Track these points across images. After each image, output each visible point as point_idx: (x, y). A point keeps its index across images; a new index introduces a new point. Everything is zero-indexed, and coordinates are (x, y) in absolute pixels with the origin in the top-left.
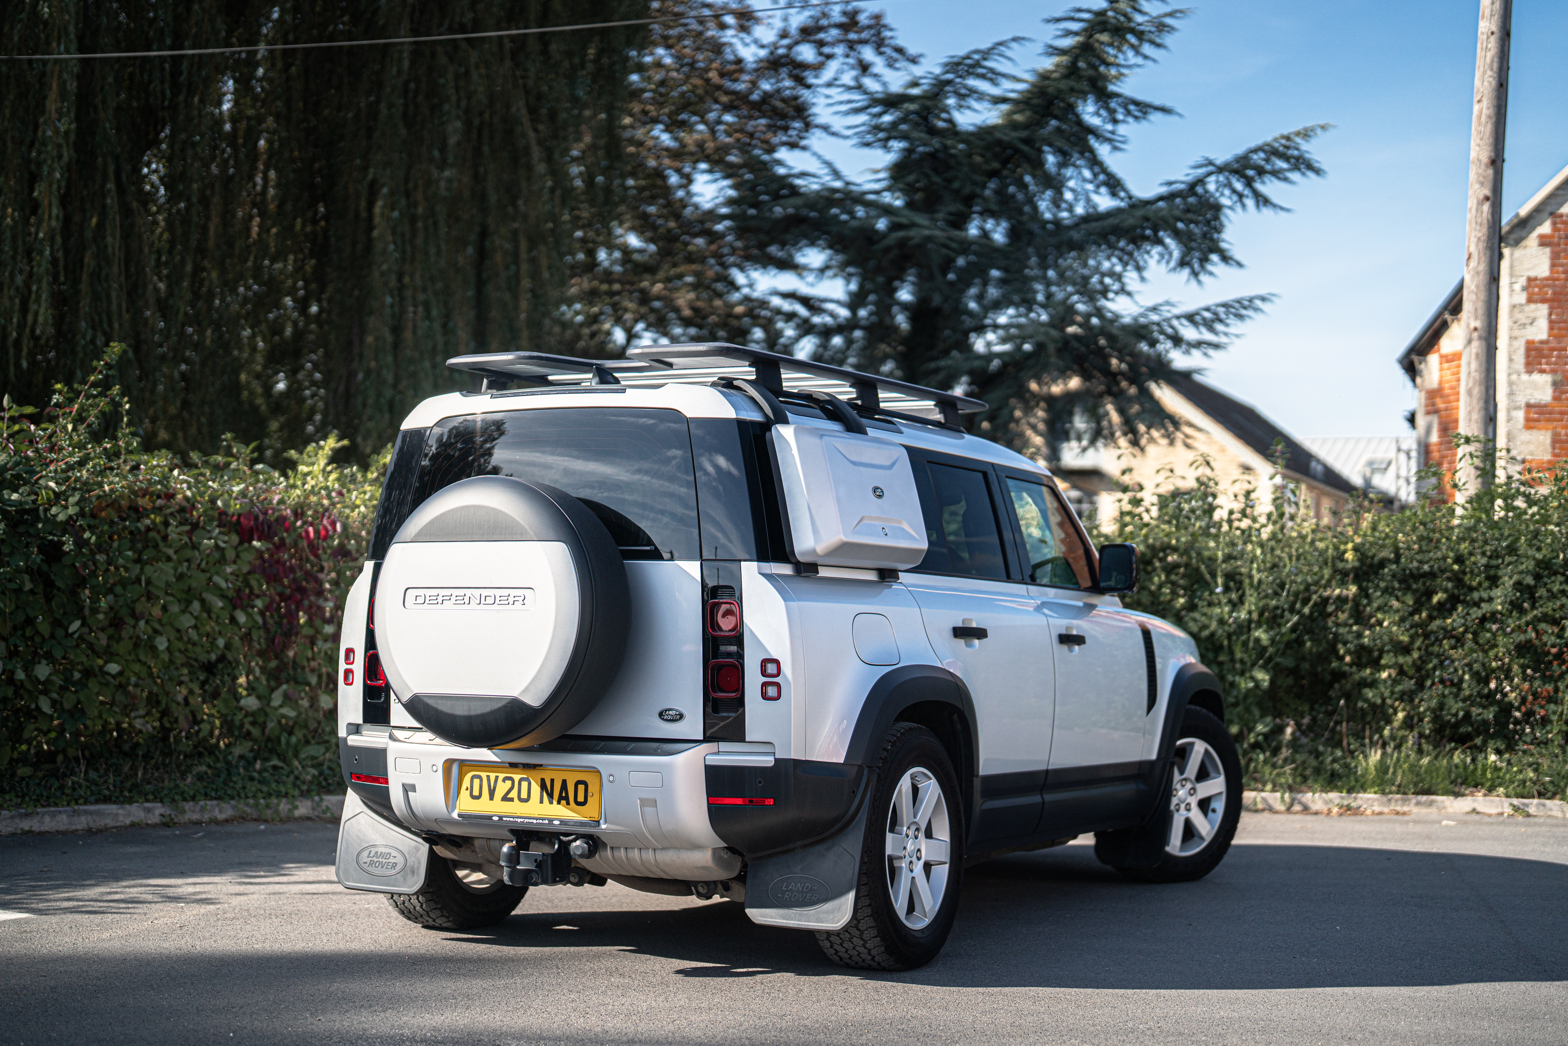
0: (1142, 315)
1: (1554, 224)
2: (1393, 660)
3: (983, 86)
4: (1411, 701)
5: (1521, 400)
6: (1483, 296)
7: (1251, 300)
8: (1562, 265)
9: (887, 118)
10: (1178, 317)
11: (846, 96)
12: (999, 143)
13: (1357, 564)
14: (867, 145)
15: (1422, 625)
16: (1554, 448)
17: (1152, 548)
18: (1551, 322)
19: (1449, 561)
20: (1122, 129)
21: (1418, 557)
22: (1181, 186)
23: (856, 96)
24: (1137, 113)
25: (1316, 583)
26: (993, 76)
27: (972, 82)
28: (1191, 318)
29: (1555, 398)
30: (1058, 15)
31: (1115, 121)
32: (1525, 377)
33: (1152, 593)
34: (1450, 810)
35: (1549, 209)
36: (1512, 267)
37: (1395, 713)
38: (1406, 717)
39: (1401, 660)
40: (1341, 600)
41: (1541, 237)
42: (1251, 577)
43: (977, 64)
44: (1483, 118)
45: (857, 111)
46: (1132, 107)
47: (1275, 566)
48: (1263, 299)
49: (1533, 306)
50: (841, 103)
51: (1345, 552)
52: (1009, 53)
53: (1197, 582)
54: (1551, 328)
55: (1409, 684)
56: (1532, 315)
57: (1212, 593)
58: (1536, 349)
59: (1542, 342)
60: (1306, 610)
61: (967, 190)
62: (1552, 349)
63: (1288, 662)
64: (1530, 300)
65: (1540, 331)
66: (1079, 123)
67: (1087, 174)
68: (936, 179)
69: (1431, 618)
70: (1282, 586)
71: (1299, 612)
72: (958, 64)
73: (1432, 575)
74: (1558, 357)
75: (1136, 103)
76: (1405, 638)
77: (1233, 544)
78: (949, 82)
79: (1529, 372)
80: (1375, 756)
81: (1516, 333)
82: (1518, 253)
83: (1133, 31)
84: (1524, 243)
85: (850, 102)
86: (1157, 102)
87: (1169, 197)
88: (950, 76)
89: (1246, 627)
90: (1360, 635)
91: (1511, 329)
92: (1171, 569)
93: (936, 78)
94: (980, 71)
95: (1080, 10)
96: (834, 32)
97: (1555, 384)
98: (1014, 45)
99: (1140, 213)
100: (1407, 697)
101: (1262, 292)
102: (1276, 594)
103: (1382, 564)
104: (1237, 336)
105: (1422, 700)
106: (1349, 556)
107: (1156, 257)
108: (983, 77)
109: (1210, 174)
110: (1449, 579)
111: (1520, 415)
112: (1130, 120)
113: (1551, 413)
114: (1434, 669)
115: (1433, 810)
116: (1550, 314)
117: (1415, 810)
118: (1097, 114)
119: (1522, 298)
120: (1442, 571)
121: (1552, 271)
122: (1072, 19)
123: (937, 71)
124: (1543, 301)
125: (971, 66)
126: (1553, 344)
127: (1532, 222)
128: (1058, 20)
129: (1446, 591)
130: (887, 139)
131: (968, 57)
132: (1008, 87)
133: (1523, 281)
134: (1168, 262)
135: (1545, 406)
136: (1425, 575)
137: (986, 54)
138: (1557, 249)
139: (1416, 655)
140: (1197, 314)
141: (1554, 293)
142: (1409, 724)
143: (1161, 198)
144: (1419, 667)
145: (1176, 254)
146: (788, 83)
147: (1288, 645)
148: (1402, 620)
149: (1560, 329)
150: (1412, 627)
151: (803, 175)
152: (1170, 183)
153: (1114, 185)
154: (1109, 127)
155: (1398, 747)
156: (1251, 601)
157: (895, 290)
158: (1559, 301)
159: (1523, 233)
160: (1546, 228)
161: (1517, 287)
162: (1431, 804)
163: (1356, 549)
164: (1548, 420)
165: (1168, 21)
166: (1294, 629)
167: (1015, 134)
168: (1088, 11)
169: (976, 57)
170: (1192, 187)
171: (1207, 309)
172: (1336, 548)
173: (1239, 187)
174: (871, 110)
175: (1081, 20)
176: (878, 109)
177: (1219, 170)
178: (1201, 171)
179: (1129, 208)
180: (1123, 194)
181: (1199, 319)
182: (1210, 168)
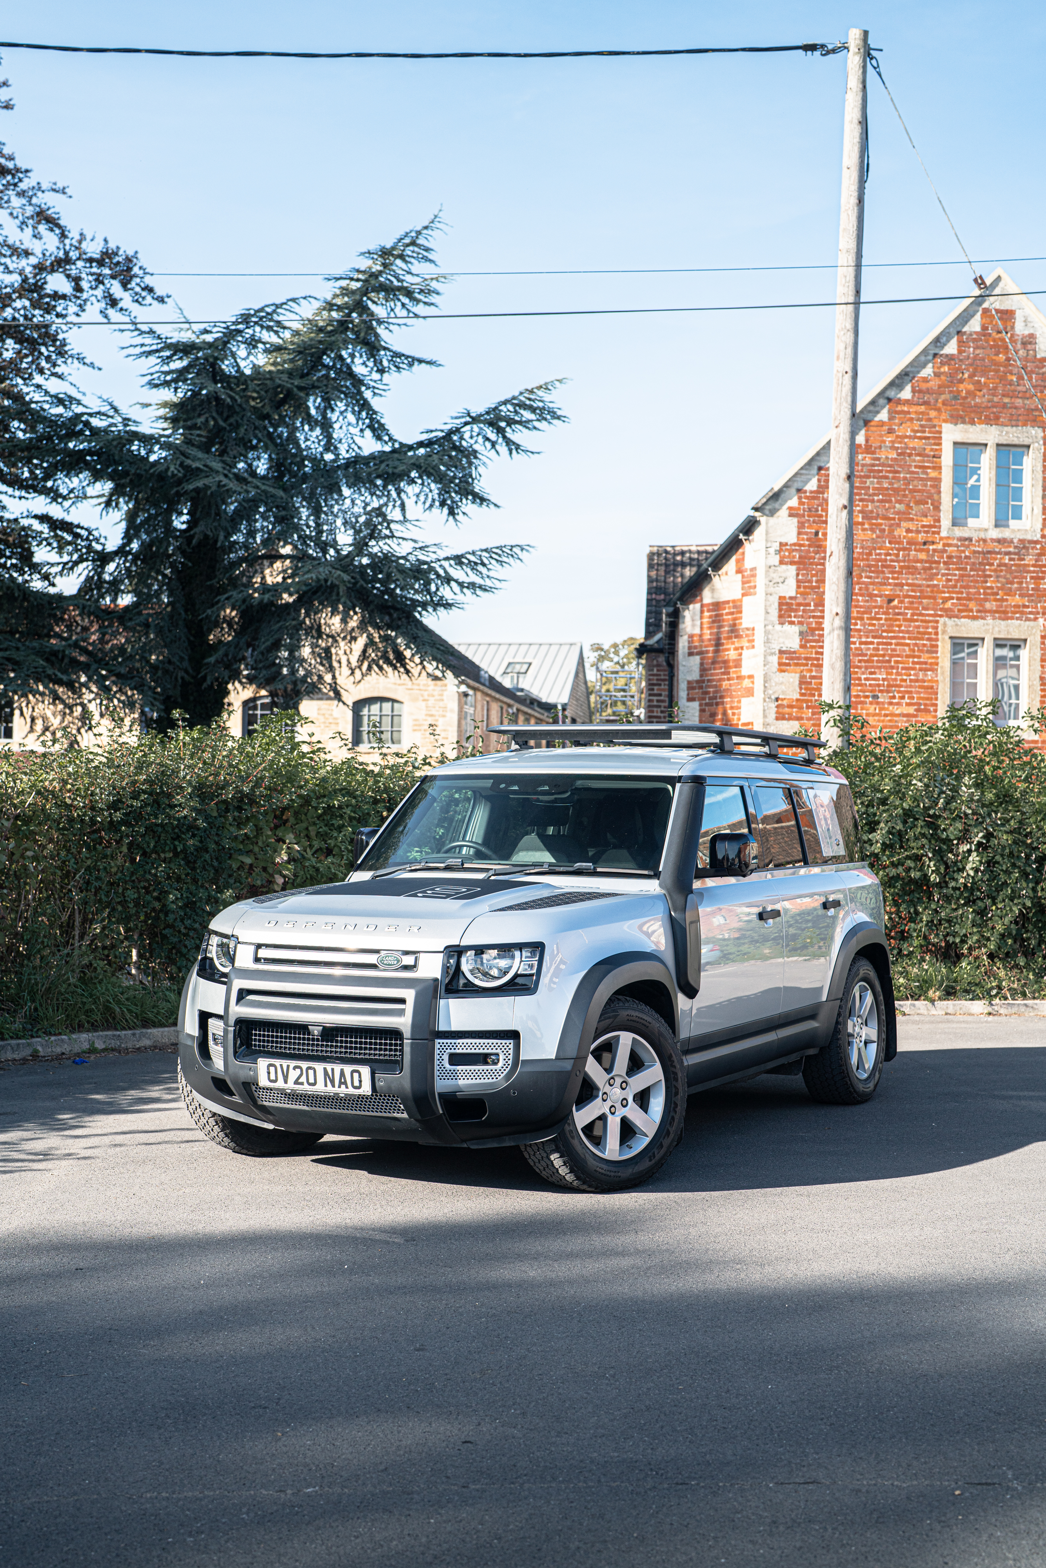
0: (411, 555)
1: (800, 498)
3: (266, 336)
5: (776, 647)
6: (842, 586)
7: (510, 548)
8: (806, 533)
9: (176, 364)
10: (446, 559)
11: (139, 340)
16: (801, 689)
18: (798, 581)
20: (386, 379)
22: (441, 434)
23: (148, 340)
24: (403, 365)
26: (276, 328)
27: (260, 333)
28: (458, 560)
29: (801, 646)
31: (381, 371)
32: (778, 627)
35: (797, 485)
36: (767, 533)
41: (790, 508)
43: (267, 317)
44: (841, 440)
45: (149, 354)
46: (397, 359)
48: (522, 547)
49: (784, 567)
52: (295, 308)
54: (798, 587)
56: (784, 575)
58: (787, 604)
59: (791, 598)
62: (799, 605)
64: (781, 562)
65: (790, 589)
66: (349, 372)
67: (352, 417)
72: (250, 316)
74: (804, 611)
75: (401, 355)
78: (239, 332)
79: (782, 624)
81: (771, 590)
82: (772, 521)
83: (403, 291)
84: (778, 514)
85: (142, 345)
86: (421, 356)
87: (429, 443)
88: (241, 327)
91: (767, 586)
93: (228, 327)
94: (270, 323)
95: (358, 271)
97: (801, 633)
98: (302, 302)
101: (521, 541)
104: (500, 580)
107: (413, 496)
108: (269, 328)
109: (466, 424)
111: (774, 659)
112: (396, 370)
113: (799, 658)
116: (798, 575)
118: (365, 364)
119: (776, 560)
121: (798, 539)
122: (351, 279)
123: (230, 321)
124: (792, 563)
125: (261, 318)
126: (800, 600)
127: (783, 496)
128: (337, 279)
130: (175, 382)
131: (260, 310)
133: (776, 546)
135: (794, 652)
137: (278, 308)
138: (803, 519)
140: (465, 555)
141: (800, 557)
143: (421, 444)
145: (433, 494)
149: (805, 587)
152: (430, 431)
153: (378, 429)
154: (376, 376)
158: (804, 563)
159: (777, 505)
160: (794, 502)
161: (772, 551)
164: (797, 665)
165: (434, 285)
168: (365, 272)
169: (268, 310)
170: (450, 434)
171: (472, 553)
173: (493, 436)
174: (162, 354)
175: (358, 280)
176: (168, 353)
177: (475, 420)
178: (458, 421)
179: (394, 451)
180: (386, 438)
181: (464, 560)
182: (468, 419)
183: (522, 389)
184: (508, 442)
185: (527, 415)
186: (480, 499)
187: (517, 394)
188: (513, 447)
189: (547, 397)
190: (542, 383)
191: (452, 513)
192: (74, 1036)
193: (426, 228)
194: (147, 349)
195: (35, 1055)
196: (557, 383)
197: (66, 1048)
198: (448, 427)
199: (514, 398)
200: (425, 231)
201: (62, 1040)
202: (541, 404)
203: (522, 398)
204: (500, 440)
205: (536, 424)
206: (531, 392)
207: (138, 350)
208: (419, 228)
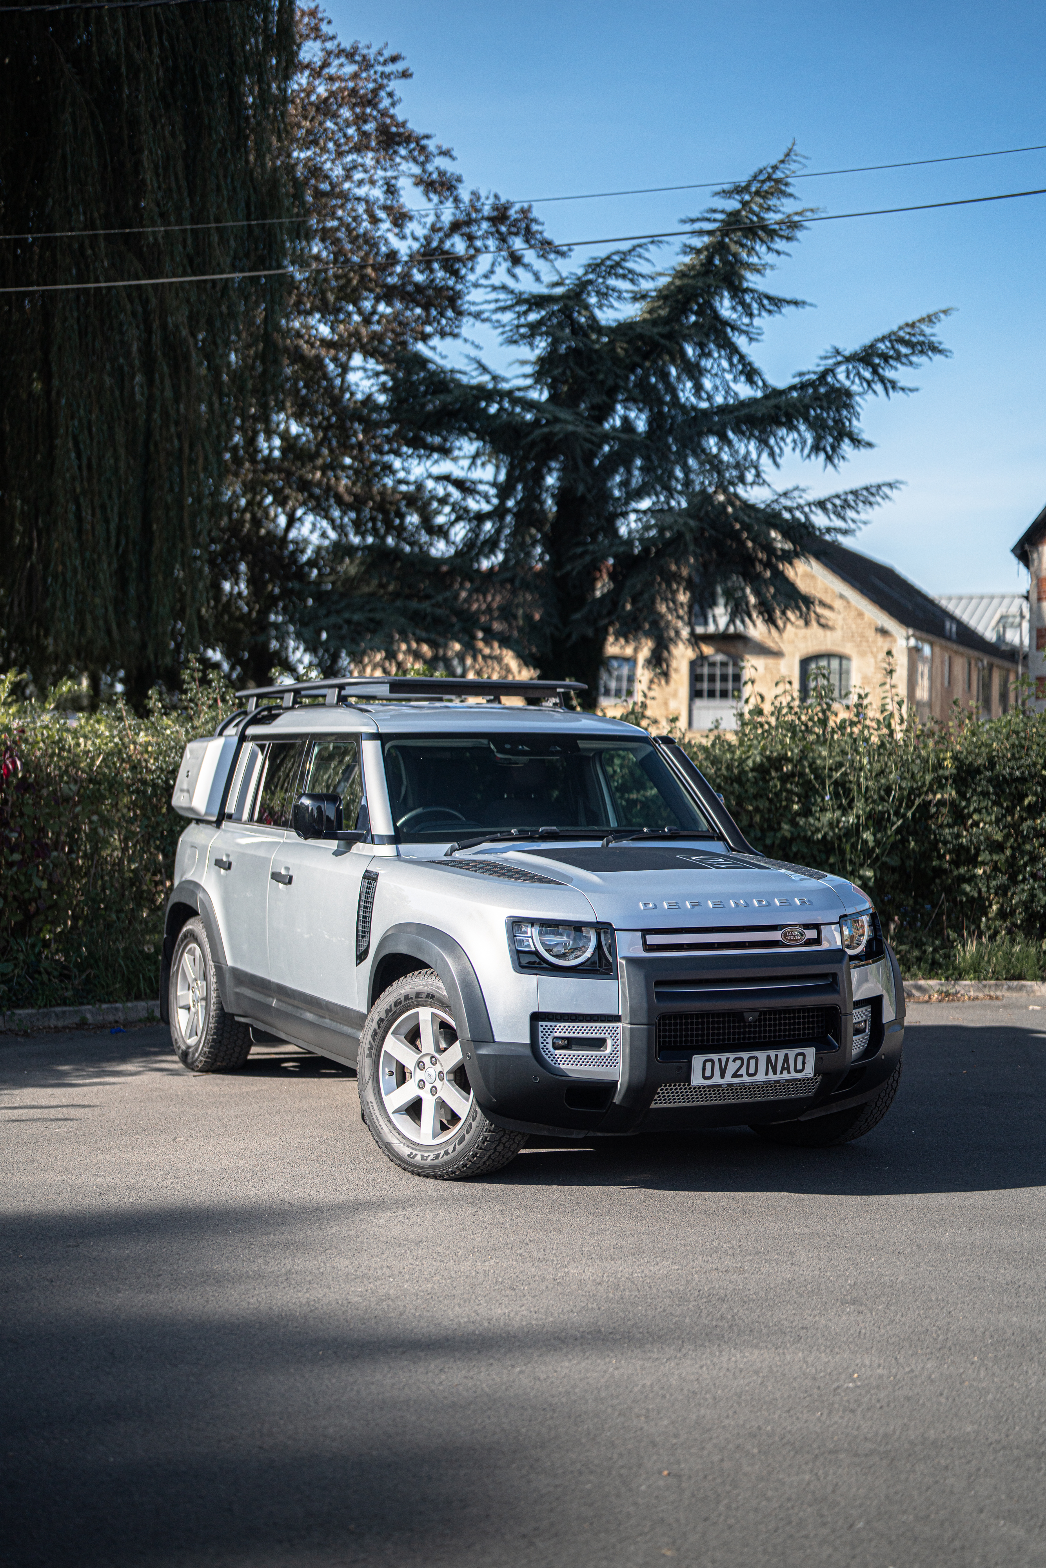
0: (776, 501)
2: (988, 858)
3: (623, 285)
4: (1005, 895)
7: (879, 487)
9: (533, 317)
10: (809, 505)
11: (493, 296)
12: (641, 337)
13: (954, 771)
14: (515, 342)
15: (1016, 826)
17: (769, 758)
19: (1039, 767)
20: (756, 321)
21: (1010, 764)
22: (813, 377)
23: (502, 296)
24: (771, 308)
25: (918, 788)
26: (631, 276)
27: (612, 282)
28: (821, 504)
30: (694, 215)
31: (751, 315)
33: (771, 801)
34: (1038, 994)
37: (990, 906)
38: (998, 909)
39: (995, 857)
40: (941, 803)
42: (859, 785)
43: (618, 264)
45: (503, 309)
46: (766, 302)
47: (882, 772)
48: (890, 485)
50: (489, 302)
51: (945, 759)
52: (647, 255)
53: (811, 789)
55: (1002, 879)
57: (823, 799)
60: (910, 815)
61: (610, 382)
63: (894, 861)
66: (716, 316)
67: (725, 364)
68: (580, 373)
69: (1022, 819)
70: (888, 790)
71: (904, 816)
72: (598, 265)
73: (1023, 780)
75: (768, 297)
76: (999, 837)
77: (844, 753)
78: (590, 282)
80: (972, 947)
83: (764, 228)
85: (497, 301)
86: (788, 297)
87: (803, 386)
88: (591, 276)
89: (854, 831)
90: (958, 836)
92: (785, 779)
93: (579, 279)
94: (621, 271)
95: (714, 211)
96: (485, 225)
98: (651, 247)
99: (772, 402)
100: (1002, 891)
101: (890, 479)
102: (882, 799)
103: (978, 771)
104: (865, 523)
105: (1014, 893)
106: (948, 763)
107: (791, 445)
108: (624, 277)
109: (839, 364)
110: (1038, 783)
112: (764, 314)
114: (1025, 865)
115: (1024, 994)
117: (1007, 994)
118: (734, 308)
120: (1032, 777)
122: (708, 220)
123: (580, 272)
125: (612, 267)
128: (693, 221)
129: (1035, 794)
130: (532, 336)
131: (608, 258)
132: (646, 285)
134: (802, 450)
136: (1017, 779)
137: (625, 255)
139: (1008, 852)
140: (829, 499)
142: (1002, 915)
143: (793, 388)
144: (1011, 862)
145: (810, 442)
146: (440, 274)
147: (894, 845)
148: (998, 821)
150: (1004, 827)
151: (452, 371)
152: (801, 374)
153: (750, 374)
154: (746, 320)
155: (992, 938)
156: (860, 807)
157: (543, 478)
162: (1021, 988)
163: (955, 758)
165: (799, 219)
166: (898, 831)
167: (656, 330)
168: (723, 212)
169: (616, 258)
170: (823, 376)
171: (838, 496)
172: (938, 757)
173: (867, 374)
174: (517, 309)
175: (715, 220)
176: (524, 308)
177: (848, 359)
178: (831, 362)
179: (766, 397)
180: (760, 383)
181: (829, 506)
182: (840, 358)
183: (901, 322)
184: (882, 380)
185: (904, 350)
186: (856, 442)
187: (895, 328)
188: (890, 385)
189: (928, 330)
190: (924, 315)
191: (829, 458)
192: (129, 1005)
193: (782, 162)
194: (502, 304)
195: (83, 1024)
196: (942, 316)
197: (121, 1016)
198: (822, 369)
199: (894, 333)
200: (782, 166)
201: (116, 1009)
202: (921, 338)
203: (901, 333)
204: (876, 378)
205: (914, 359)
206: (913, 325)
207: (493, 306)
208: (774, 162)
